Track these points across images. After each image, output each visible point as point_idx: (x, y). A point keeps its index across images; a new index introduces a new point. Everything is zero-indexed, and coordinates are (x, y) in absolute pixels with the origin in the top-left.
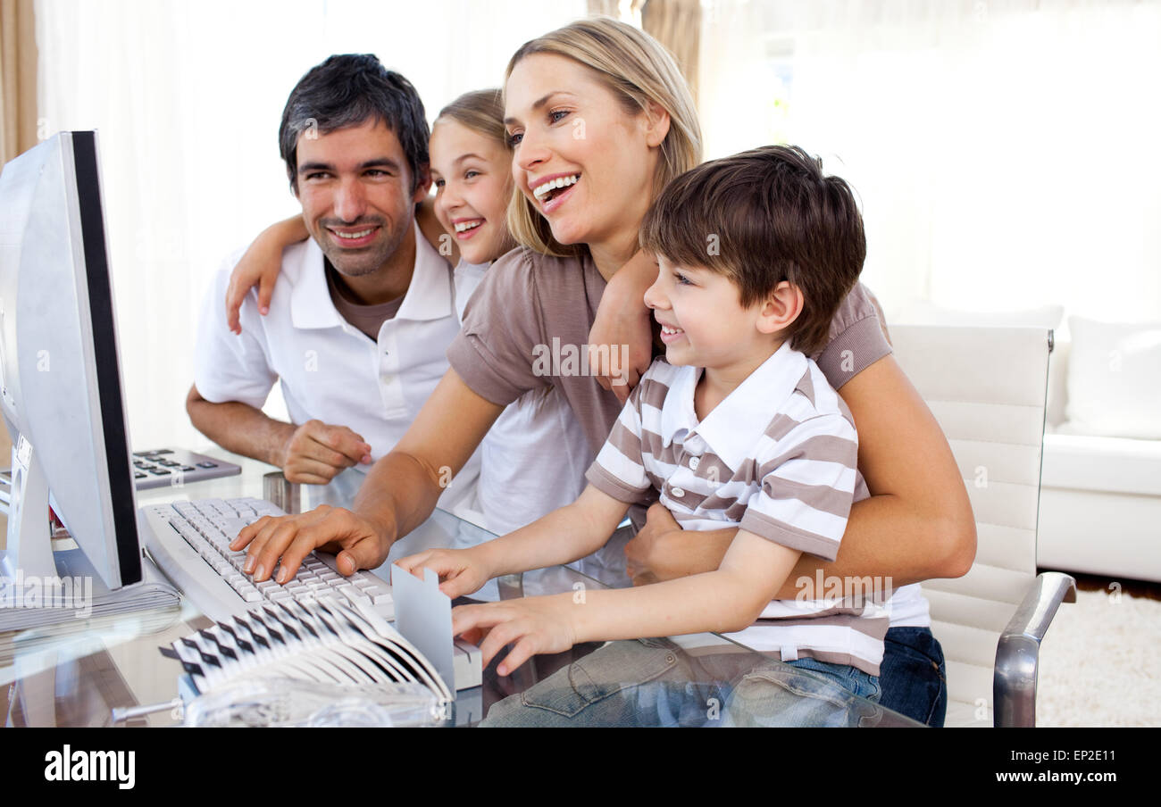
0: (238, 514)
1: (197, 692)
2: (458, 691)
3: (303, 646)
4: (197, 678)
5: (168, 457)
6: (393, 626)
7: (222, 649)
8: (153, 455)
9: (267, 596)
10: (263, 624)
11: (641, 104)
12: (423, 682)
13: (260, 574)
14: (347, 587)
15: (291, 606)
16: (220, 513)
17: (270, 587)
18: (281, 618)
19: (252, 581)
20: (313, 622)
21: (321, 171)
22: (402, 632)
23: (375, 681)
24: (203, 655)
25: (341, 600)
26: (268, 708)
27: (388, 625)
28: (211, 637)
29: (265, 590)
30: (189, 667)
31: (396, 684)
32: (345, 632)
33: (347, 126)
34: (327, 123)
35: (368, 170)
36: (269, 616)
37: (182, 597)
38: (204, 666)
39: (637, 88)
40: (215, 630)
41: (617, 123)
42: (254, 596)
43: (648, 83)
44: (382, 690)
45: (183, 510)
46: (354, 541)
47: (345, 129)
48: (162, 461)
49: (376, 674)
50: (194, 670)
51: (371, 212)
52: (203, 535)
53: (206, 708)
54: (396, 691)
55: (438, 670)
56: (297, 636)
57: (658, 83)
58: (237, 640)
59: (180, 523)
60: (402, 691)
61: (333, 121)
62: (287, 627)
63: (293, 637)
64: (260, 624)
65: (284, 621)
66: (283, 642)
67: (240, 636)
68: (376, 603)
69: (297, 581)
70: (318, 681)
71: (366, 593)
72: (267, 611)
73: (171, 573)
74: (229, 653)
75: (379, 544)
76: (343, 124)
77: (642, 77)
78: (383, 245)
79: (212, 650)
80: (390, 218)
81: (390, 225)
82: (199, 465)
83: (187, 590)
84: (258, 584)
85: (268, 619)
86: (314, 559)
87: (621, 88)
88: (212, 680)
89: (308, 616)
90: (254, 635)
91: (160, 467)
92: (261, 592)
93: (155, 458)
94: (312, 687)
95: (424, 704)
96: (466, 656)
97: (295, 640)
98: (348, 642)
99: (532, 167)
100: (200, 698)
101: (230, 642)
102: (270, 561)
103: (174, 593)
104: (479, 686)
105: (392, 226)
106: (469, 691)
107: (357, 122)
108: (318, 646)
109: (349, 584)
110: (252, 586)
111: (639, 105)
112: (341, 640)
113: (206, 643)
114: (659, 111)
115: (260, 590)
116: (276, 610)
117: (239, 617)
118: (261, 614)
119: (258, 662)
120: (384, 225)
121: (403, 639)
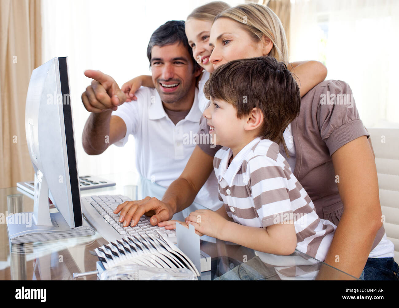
0: (116, 201)
1: (104, 269)
2: (202, 272)
3: (143, 253)
4: (104, 263)
5: (89, 179)
6: (176, 246)
7: (113, 252)
8: (84, 178)
9: (128, 233)
10: (128, 244)
11: (260, 38)
12: (188, 268)
13: (125, 224)
14: (158, 230)
15: (138, 237)
16: (109, 200)
17: (129, 229)
18: (134, 242)
19: (122, 226)
20: (147, 243)
21: (159, 61)
22: (180, 248)
23: (170, 267)
24: (106, 255)
25: (156, 235)
26: (131, 276)
27: (175, 245)
28: (108, 248)
29: (127, 230)
30: (101, 259)
31: (178, 269)
32: (159, 247)
33: (168, 44)
34: (161, 43)
35: (175, 61)
36: (129, 240)
37: (96, 232)
38: (106, 259)
39: (259, 31)
40: (110, 245)
41: (249, 45)
42: (123, 233)
43: (264, 28)
44: (173, 271)
45: (95, 199)
46: (159, 211)
47: (168, 45)
48: (86, 180)
49: (171, 264)
50: (103, 260)
51: (176, 77)
52: (103, 209)
53: (108, 275)
54: (179, 271)
55: (194, 264)
56: (141, 249)
57: (267, 28)
58: (118, 249)
59: (94, 204)
60: (181, 271)
61: (164, 42)
62: (137, 245)
63: (139, 249)
64: (126, 243)
65: (136, 243)
66: (136, 251)
67: (119, 248)
68: (169, 236)
69: (139, 227)
70: (149, 266)
71: (165, 233)
72: (129, 238)
73: (92, 222)
74: (116, 254)
75: (169, 213)
76: (167, 43)
77: (261, 26)
78: (179, 92)
79: (109, 253)
80: (183, 81)
81: (183, 83)
82: (100, 182)
83: (98, 229)
84: (124, 228)
85: (130, 242)
86: (145, 219)
87: (252, 30)
88: (109, 264)
89: (145, 241)
90: (125, 248)
91: (86, 182)
92: (126, 231)
93: (84, 179)
94: (147, 269)
95: (190, 277)
96: (205, 258)
97: (140, 250)
98: (160, 252)
99: (215, 63)
100: (105, 271)
101: (116, 250)
102: (129, 219)
103: (93, 231)
104: (210, 271)
105: (184, 84)
106: (206, 273)
107: (172, 43)
108: (149, 253)
109: (159, 229)
110: (122, 229)
111: (259, 38)
112: (158, 251)
113: (107, 250)
114: (268, 40)
115: (125, 230)
116: (132, 238)
117: (118, 240)
118: (127, 240)
119: (126, 258)
120: (181, 83)
121: (181, 251)
